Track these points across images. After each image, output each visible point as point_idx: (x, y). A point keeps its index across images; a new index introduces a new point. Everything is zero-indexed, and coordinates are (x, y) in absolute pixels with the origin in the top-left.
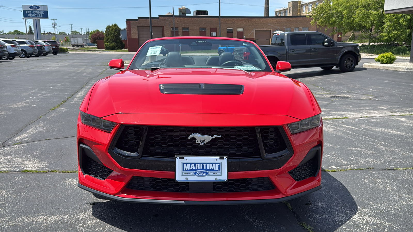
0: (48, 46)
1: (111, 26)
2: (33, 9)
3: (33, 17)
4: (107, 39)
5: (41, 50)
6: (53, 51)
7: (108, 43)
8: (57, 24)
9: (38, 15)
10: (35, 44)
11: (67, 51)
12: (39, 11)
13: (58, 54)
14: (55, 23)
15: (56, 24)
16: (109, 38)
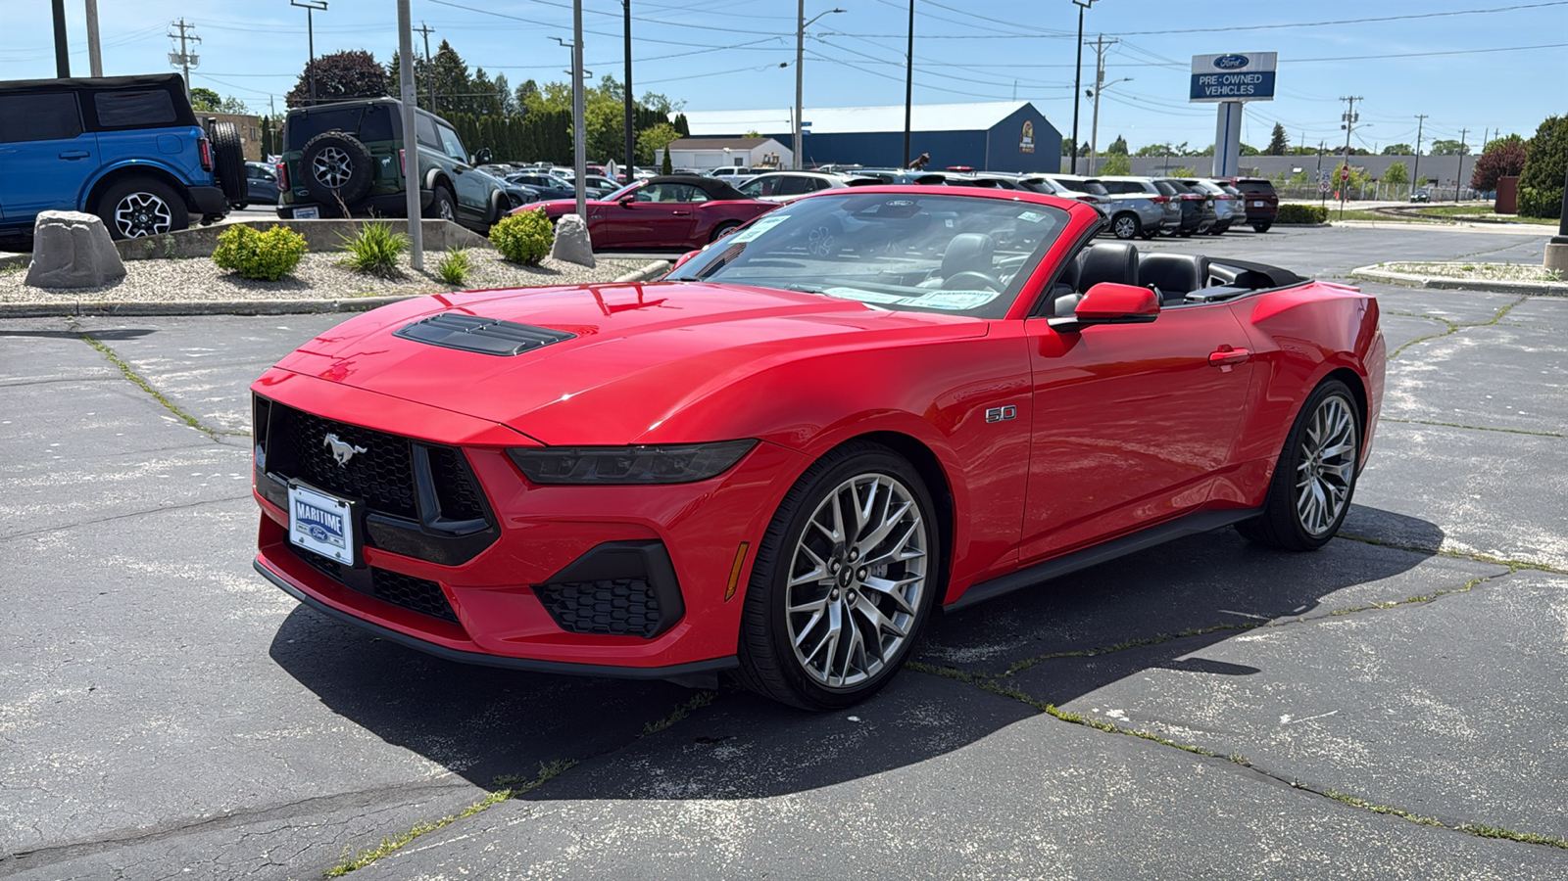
0: (1230, 199)
1: (1561, 120)
2: (1225, 67)
3: (1221, 95)
4: (1532, 171)
5: (1198, 214)
6: (1248, 219)
7: (1534, 187)
8: (1359, 118)
9: (1239, 90)
10: (1174, 191)
11: (1322, 217)
12: (1245, 74)
13: (1271, 230)
14: (1353, 113)
15: (1357, 116)
16: (1540, 170)
